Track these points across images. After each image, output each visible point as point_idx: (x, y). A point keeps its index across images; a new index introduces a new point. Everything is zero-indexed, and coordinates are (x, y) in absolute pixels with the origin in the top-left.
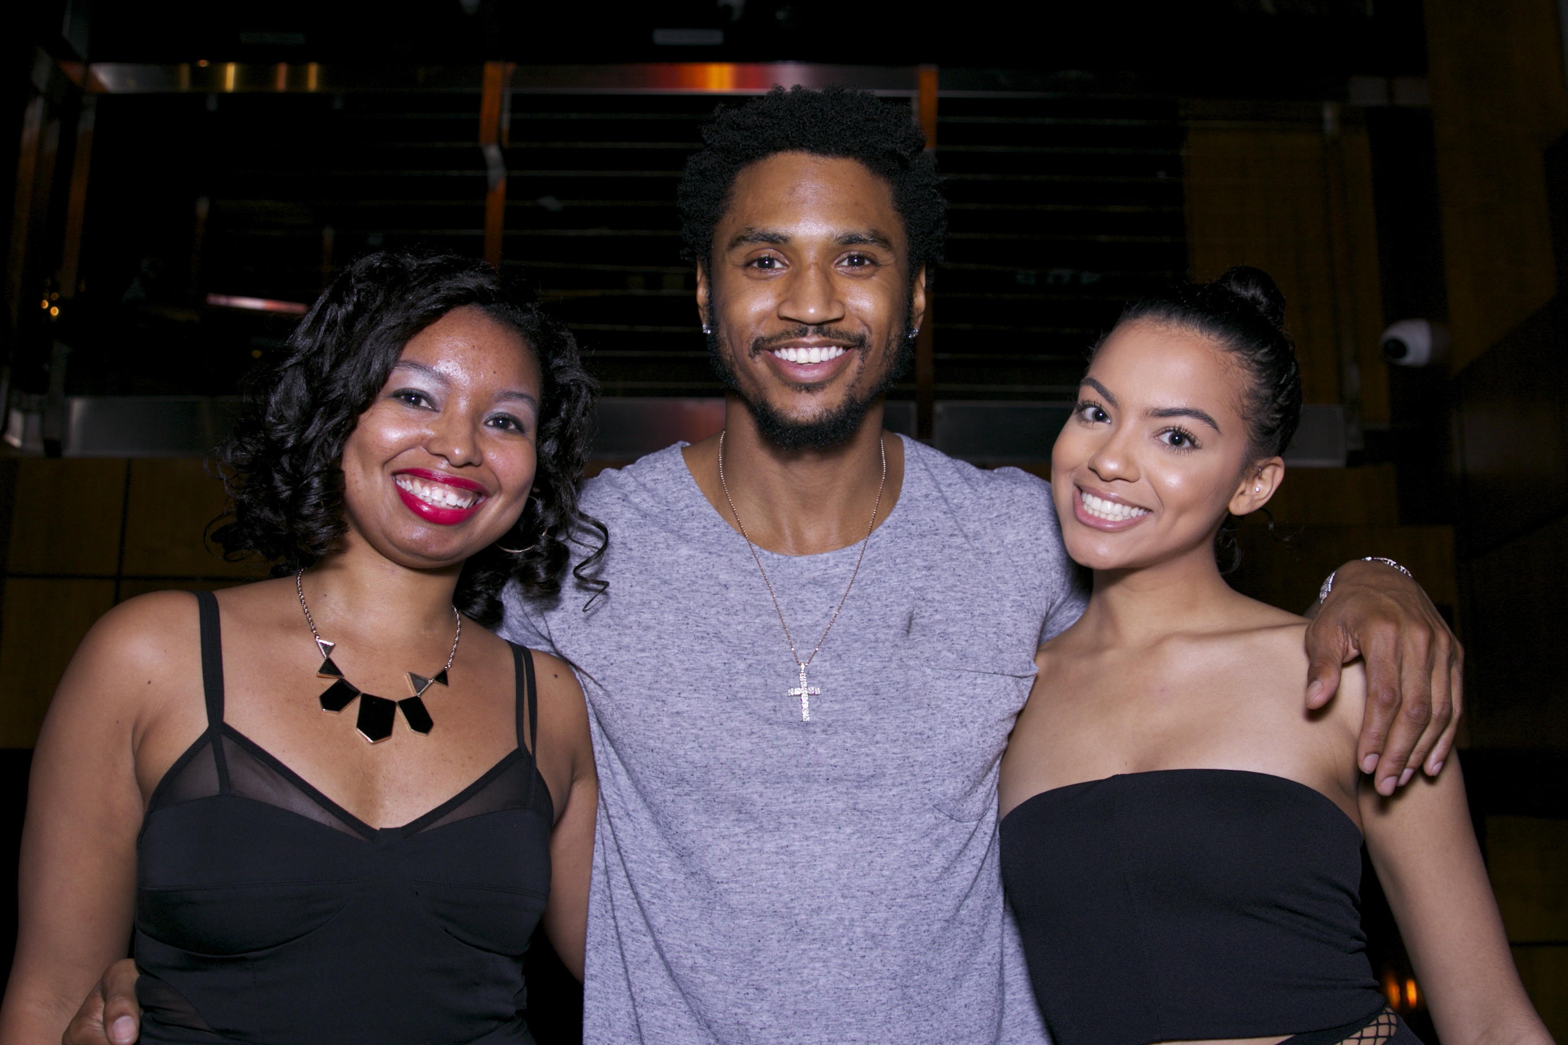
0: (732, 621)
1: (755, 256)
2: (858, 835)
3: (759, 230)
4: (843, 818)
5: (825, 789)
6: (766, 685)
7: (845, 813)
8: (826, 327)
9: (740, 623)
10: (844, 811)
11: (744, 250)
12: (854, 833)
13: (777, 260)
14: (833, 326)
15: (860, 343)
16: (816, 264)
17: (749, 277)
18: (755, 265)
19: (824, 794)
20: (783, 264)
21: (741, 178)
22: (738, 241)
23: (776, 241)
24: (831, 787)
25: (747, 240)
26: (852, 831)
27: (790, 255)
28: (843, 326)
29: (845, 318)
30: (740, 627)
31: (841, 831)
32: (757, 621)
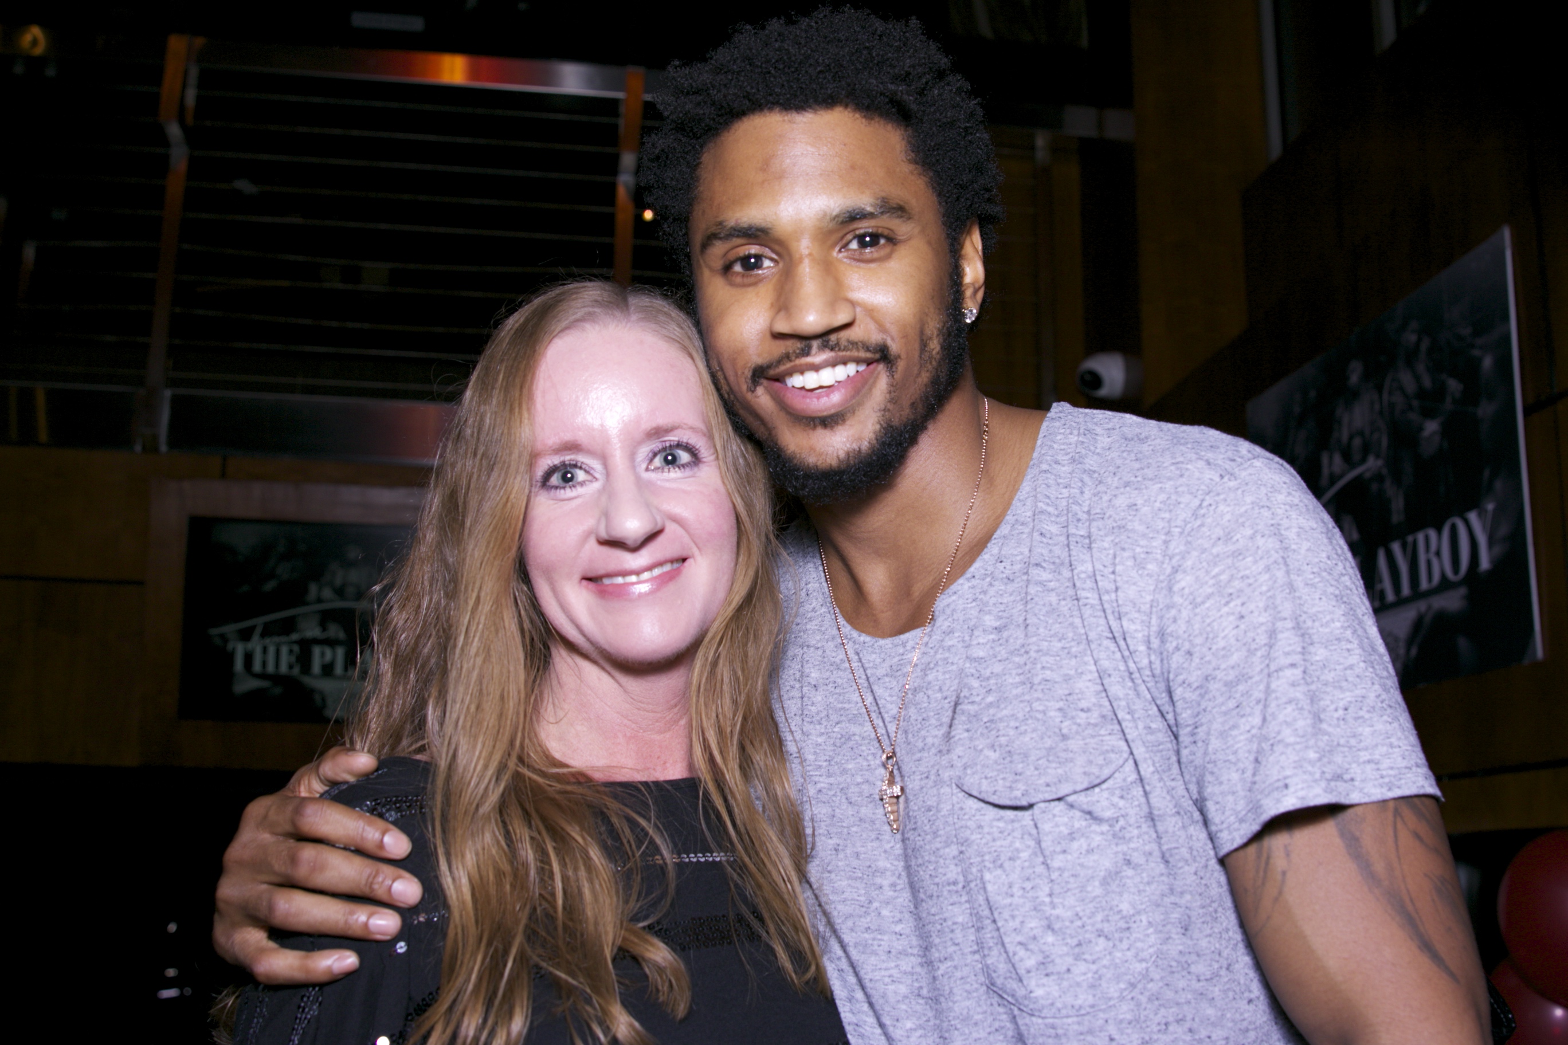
0: (813, 731)
1: (732, 256)
2: (920, 1032)
3: (731, 223)
4: (904, 1007)
5: (884, 965)
6: (834, 816)
7: (907, 1001)
8: (833, 338)
9: (822, 734)
10: (906, 997)
11: (718, 250)
12: (915, 1030)
13: (766, 257)
14: (844, 335)
15: (882, 355)
16: (810, 254)
17: (732, 284)
18: (738, 268)
19: (883, 973)
20: (772, 259)
21: (706, 158)
22: (711, 238)
23: (756, 234)
24: (893, 964)
25: (720, 239)
26: (914, 1026)
27: (777, 247)
28: (854, 334)
29: (857, 322)
30: (820, 740)
31: (899, 1024)
32: (836, 729)
